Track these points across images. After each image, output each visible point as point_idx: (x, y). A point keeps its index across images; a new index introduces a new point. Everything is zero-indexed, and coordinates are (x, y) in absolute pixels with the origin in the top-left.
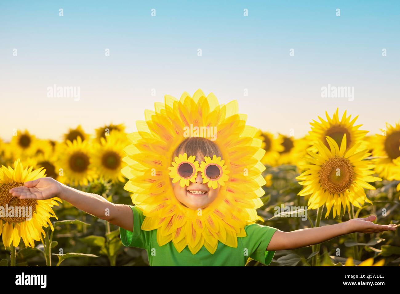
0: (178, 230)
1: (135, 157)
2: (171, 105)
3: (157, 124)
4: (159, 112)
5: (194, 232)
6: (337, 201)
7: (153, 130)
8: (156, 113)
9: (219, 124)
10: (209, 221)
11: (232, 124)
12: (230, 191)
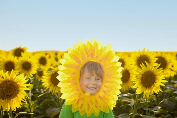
0: (82, 106)
1: (63, 71)
2: (81, 46)
3: (74, 55)
4: (75, 49)
5: (89, 106)
6: (148, 91)
7: (72, 58)
8: (74, 50)
9: (102, 55)
10: (96, 101)
11: (108, 55)
12: (106, 87)
